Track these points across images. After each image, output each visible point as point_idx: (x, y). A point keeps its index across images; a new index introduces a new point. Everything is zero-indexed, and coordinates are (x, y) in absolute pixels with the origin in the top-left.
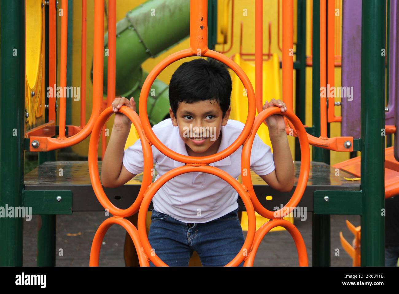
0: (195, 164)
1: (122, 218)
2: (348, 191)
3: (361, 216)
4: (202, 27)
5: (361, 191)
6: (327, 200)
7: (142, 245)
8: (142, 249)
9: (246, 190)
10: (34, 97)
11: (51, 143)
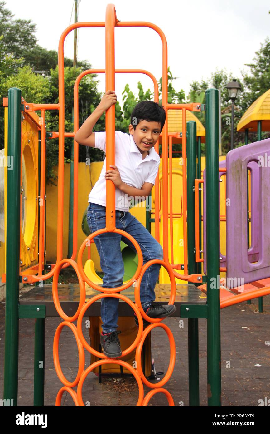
0: (109, 293)
1: (70, 322)
2: (199, 305)
3: (207, 319)
4: (112, 217)
5: (207, 305)
6: (188, 310)
7: (79, 338)
8: (80, 340)
9: (138, 307)
10: (29, 251)
11: (34, 278)
